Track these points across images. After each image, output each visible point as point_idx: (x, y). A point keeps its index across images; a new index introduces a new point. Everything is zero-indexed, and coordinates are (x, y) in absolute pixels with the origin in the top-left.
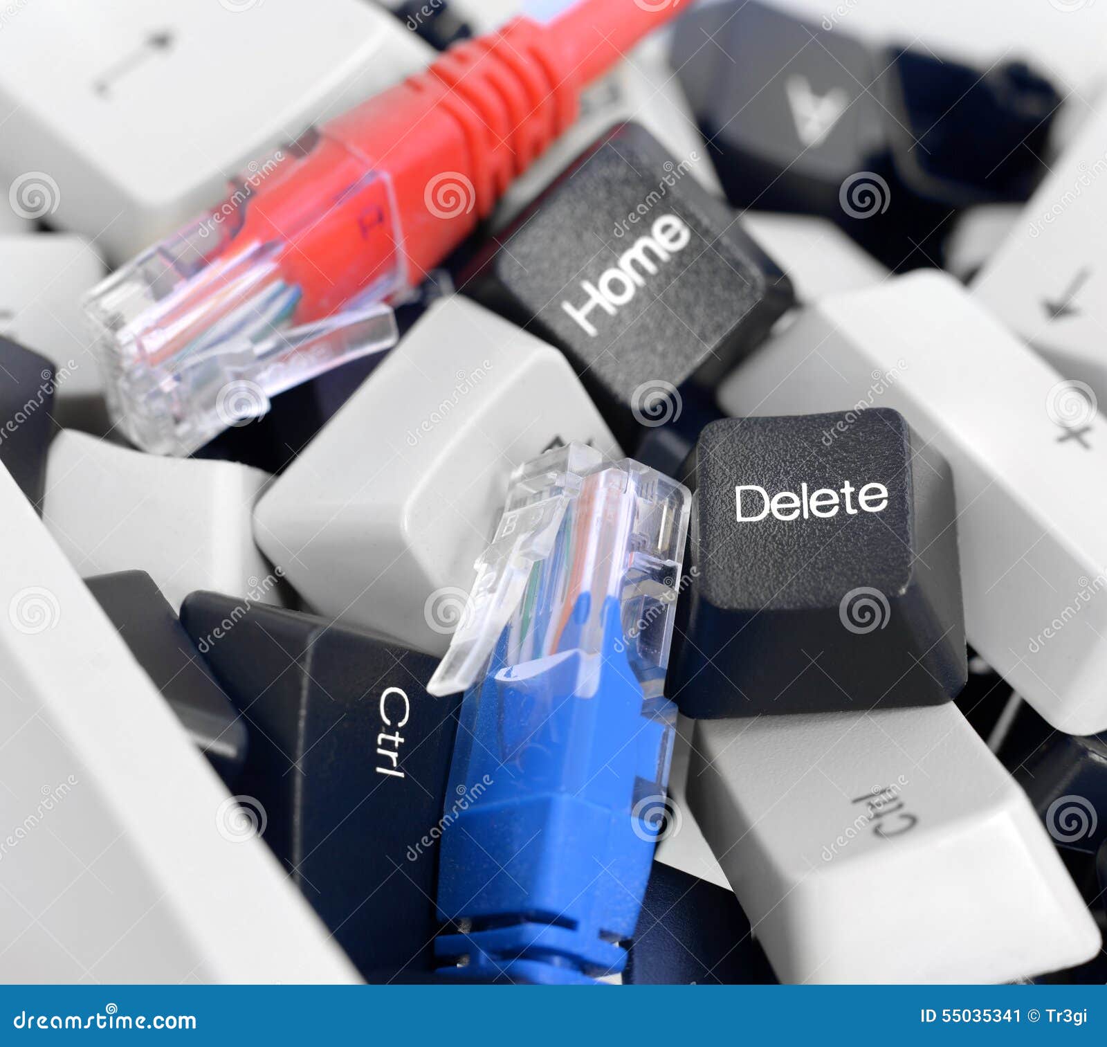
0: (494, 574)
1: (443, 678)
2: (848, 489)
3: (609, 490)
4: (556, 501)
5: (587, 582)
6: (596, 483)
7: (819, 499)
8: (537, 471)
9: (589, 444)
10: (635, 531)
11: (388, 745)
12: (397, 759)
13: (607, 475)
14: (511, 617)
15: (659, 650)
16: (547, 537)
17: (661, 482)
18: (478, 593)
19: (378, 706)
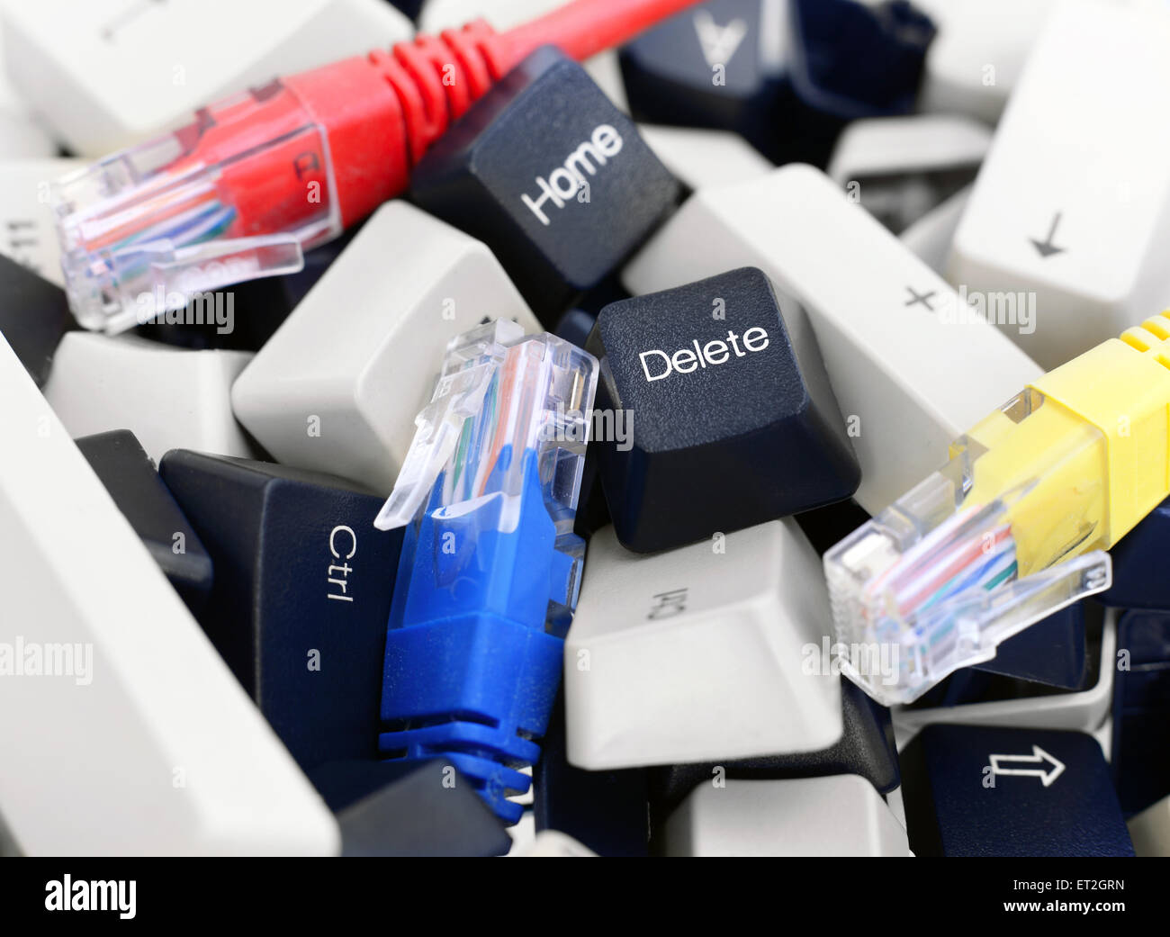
0: (431, 428)
1: (387, 515)
2: (733, 338)
3: (530, 359)
4: (485, 367)
5: (509, 437)
6: (519, 352)
7: (710, 350)
8: (471, 341)
9: (515, 321)
10: (551, 394)
11: (338, 575)
12: (346, 586)
13: (528, 346)
14: (446, 464)
15: (570, 494)
16: (477, 397)
17: (573, 353)
18: (418, 444)
19: (329, 542)
